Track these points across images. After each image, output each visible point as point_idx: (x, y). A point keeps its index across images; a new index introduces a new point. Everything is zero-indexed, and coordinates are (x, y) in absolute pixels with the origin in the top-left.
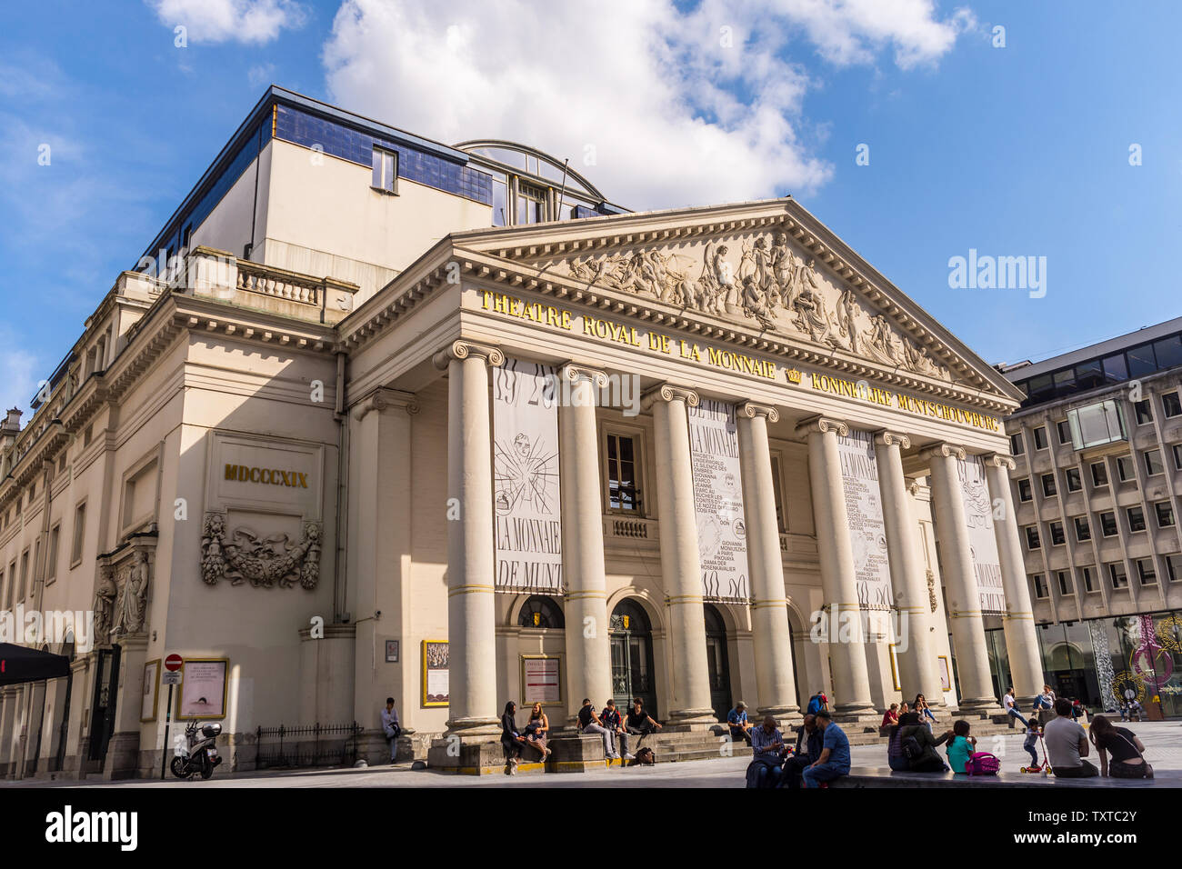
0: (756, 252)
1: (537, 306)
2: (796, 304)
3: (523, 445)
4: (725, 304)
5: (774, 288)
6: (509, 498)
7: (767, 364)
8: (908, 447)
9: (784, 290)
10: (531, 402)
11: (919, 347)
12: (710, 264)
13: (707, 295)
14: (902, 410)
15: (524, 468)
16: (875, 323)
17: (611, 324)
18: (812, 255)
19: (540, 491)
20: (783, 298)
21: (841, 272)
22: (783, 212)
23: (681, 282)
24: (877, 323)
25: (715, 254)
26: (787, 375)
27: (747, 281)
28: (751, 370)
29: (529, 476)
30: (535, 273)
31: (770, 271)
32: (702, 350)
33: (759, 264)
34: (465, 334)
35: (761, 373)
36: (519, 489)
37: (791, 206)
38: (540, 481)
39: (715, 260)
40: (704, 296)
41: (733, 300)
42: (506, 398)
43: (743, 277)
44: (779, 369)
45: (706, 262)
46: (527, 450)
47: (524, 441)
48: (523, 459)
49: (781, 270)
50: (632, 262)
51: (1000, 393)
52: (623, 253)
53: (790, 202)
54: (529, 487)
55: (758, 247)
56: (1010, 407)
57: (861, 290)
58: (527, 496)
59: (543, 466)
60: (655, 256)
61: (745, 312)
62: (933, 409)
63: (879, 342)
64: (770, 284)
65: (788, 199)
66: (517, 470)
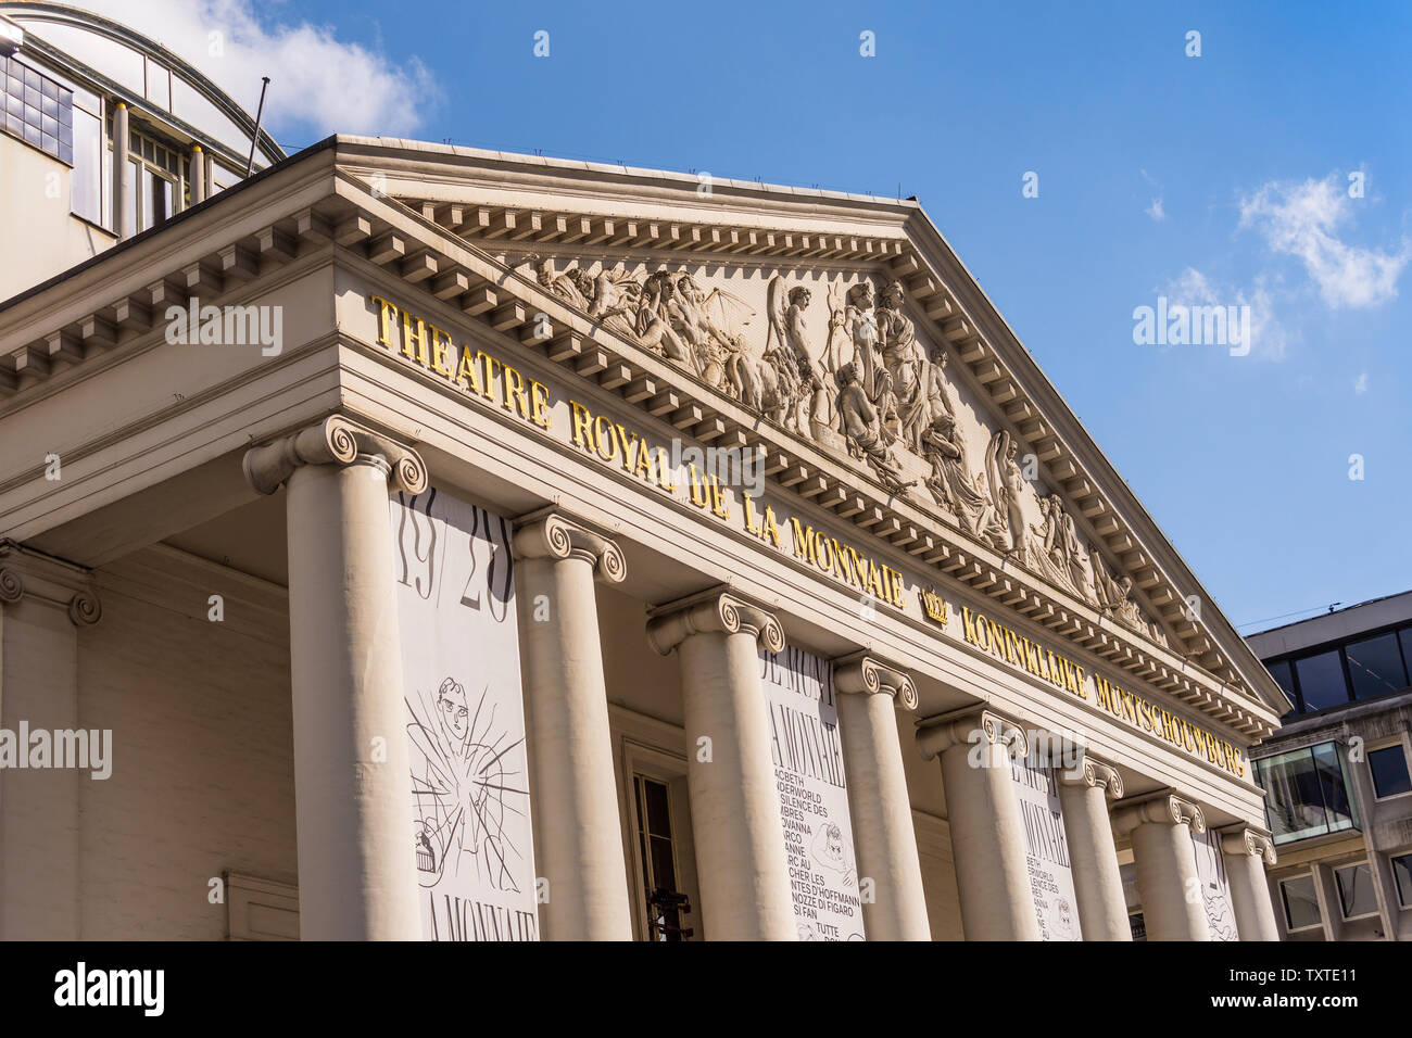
0: (853, 314)
1: (483, 359)
2: (925, 444)
3: (456, 709)
4: (810, 423)
5: (890, 401)
6: (434, 843)
7: (890, 573)
8: (1119, 794)
9: (907, 408)
10: (466, 601)
11: (1117, 575)
12: (781, 325)
13: (786, 393)
14: (1102, 709)
15: (459, 764)
16: (1046, 510)
17: (621, 429)
18: (943, 341)
19: (493, 831)
20: (905, 426)
21: (991, 387)
22: (897, 232)
23: (737, 357)
24: (1052, 512)
25: (787, 304)
26: (922, 602)
27: (845, 377)
28: (865, 583)
29: (469, 789)
30: (493, 274)
31: (878, 359)
32: (780, 522)
33: (859, 343)
34: (350, 400)
35: (880, 593)
36: (453, 819)
37: (915, 222)
38: (492, 805)
39: (790, 317)
40: (779, 395)
41: (822, 415)
42: (418, 580)
43: (836, 368)
44: (908, 587)
45: (772, 318)
46: (462, 722)
47: (457, 699)
48: (457, 744)
49: (899, 362)
50: (648, 290)
51: (1249, 692)
52: (631, 266)
53: (915, 214)
54: (470, 817)
55: (853, 303)
56: (1267, 725)
57: (1023, 434)
58: (468, 844)
59: (495, 768)
60: (688, 287)
61: (849, 447)
62: (1148, 713)
63: (1058, 553)
64: (885, 391)
65: (912, 204)
66: (448, 774)
